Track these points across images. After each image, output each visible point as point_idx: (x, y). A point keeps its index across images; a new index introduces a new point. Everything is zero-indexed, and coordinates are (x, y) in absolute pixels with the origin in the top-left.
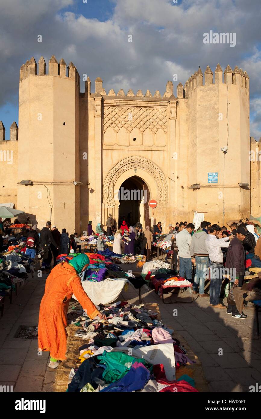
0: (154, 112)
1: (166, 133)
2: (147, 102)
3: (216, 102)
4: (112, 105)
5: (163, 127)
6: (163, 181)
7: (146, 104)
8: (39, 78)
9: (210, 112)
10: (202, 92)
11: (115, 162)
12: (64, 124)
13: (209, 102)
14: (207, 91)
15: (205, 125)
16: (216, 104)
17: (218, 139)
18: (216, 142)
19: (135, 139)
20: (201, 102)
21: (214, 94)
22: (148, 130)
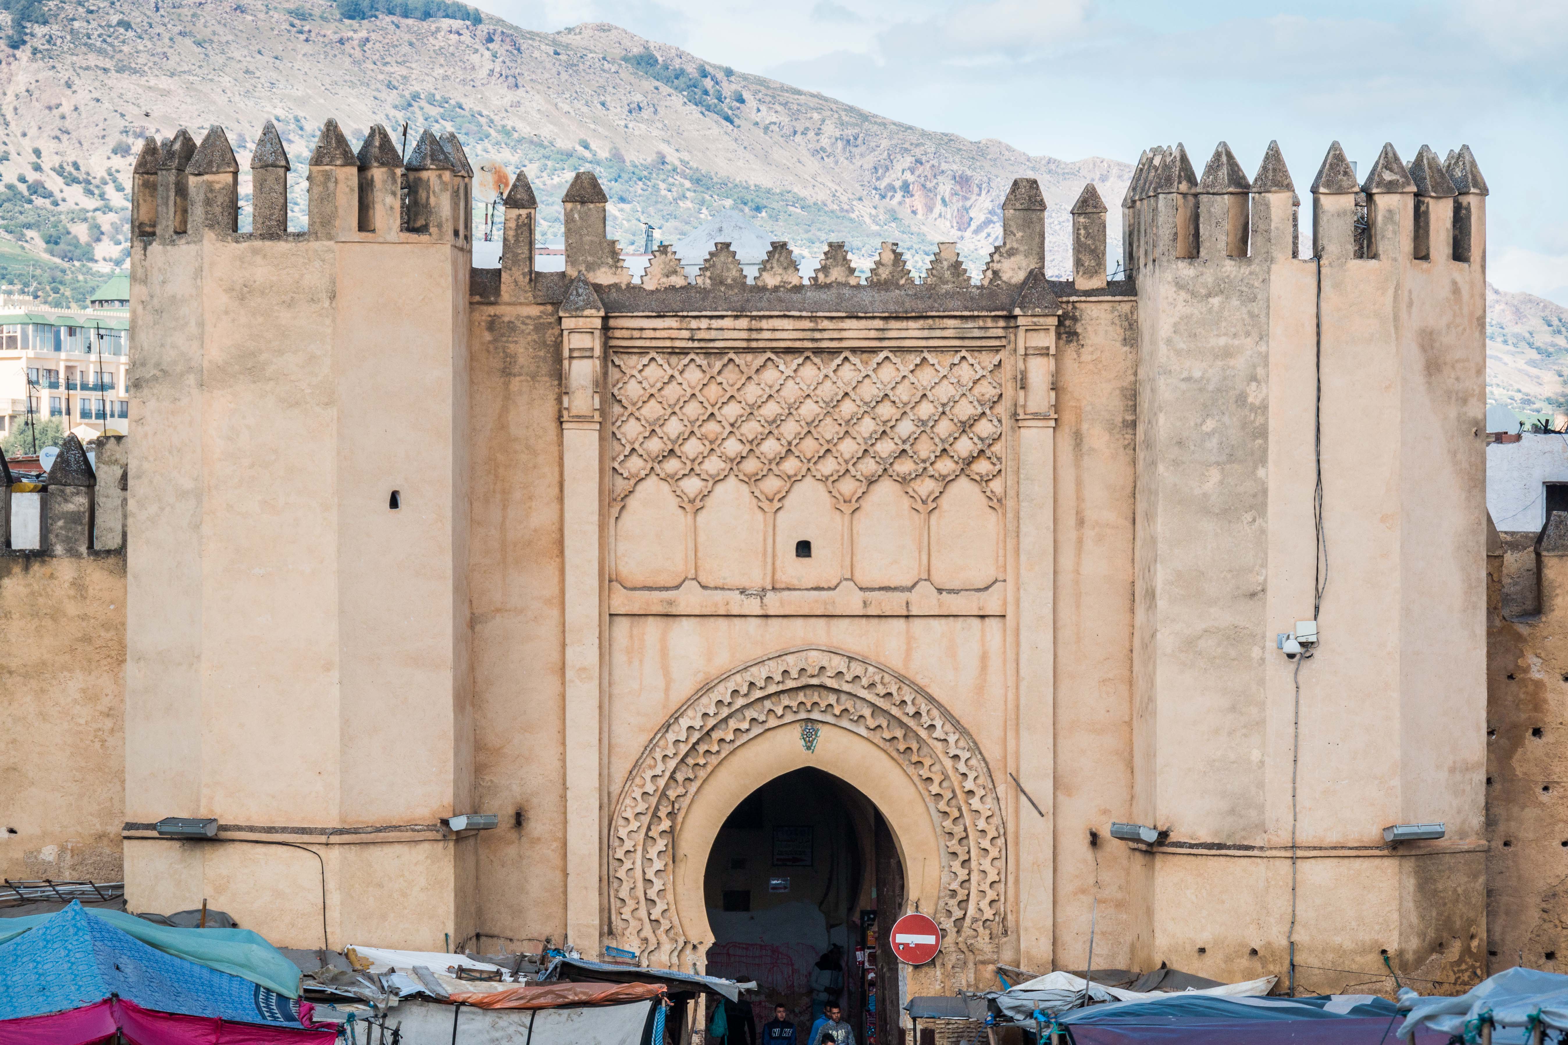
0: (926, 376)
1: (996, 503)
2: (879, 324)
3: (1254, 367)
4: (668, 343)
5: (982, 467)
6: (975, 803)
7: (873, 334)
8: (255, 252)
9: (1226, 419)
10: (1183, 295)
11: (683, 689)
12: (394, 502)
13: (1219, 363)
14: (1209, 295)
15: (1197, 492)
16: (1253, 378)
17: (1261, 579)
18: (1253, 595)
19: (804, 548)
20: (1178, 352)
21: (1246, 316)
22: (886, 489)
